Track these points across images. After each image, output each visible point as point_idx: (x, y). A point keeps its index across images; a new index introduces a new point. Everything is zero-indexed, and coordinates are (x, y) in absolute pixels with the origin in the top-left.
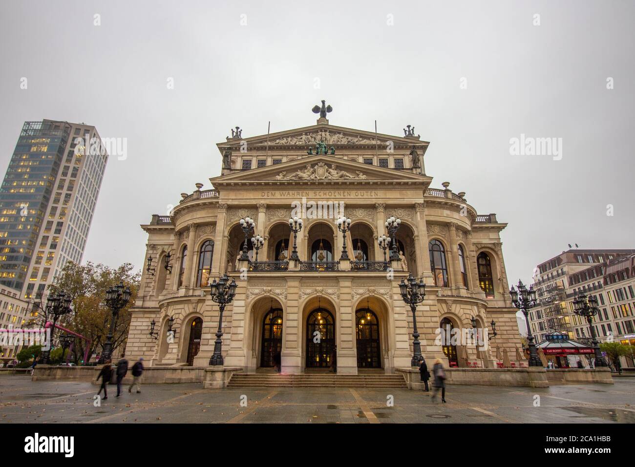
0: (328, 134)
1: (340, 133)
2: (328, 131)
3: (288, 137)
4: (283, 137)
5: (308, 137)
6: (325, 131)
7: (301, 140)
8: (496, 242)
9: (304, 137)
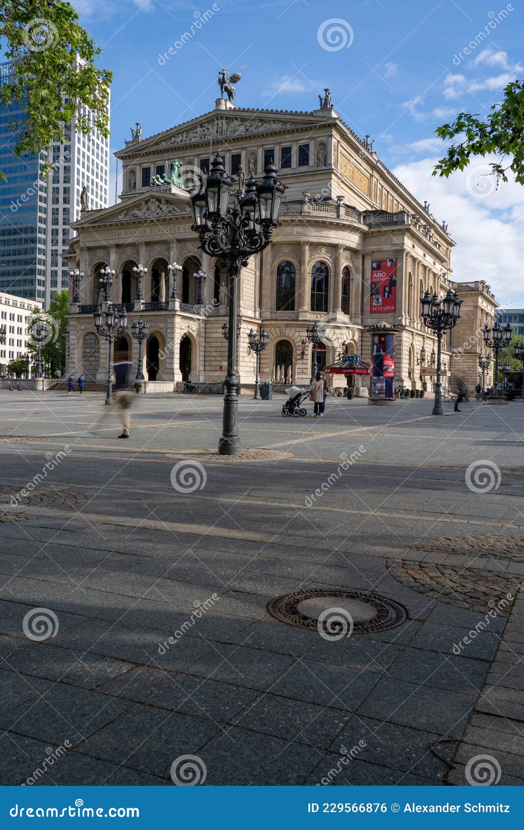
0: (224, 121)
1: (236, 119)
2: (224, 118)
3: (183, 133)
4: (178, 134)
5: (205, 129)
6: (222, 118)
7: (196, 135)
8: (398, 248)
9: (199, 129)
